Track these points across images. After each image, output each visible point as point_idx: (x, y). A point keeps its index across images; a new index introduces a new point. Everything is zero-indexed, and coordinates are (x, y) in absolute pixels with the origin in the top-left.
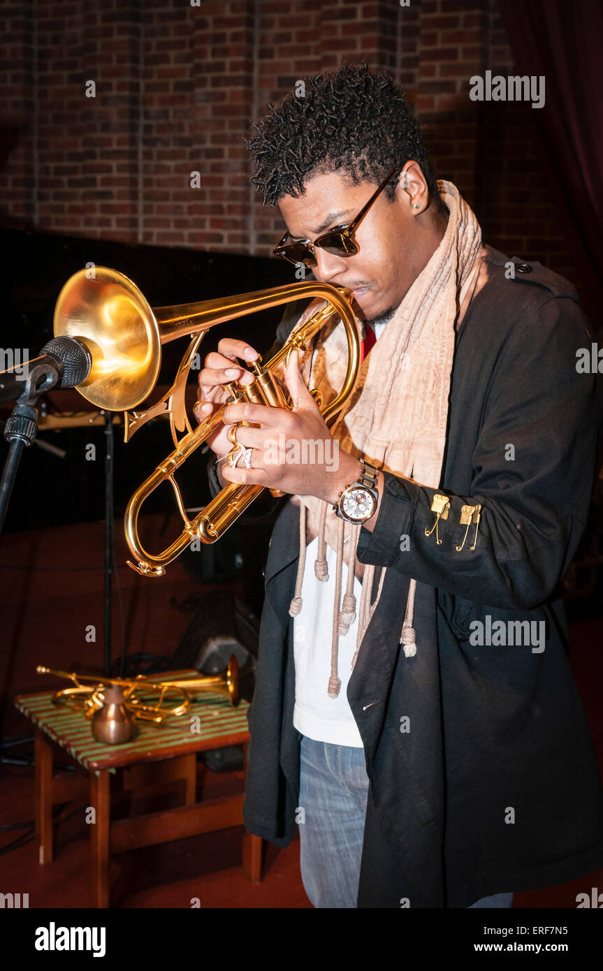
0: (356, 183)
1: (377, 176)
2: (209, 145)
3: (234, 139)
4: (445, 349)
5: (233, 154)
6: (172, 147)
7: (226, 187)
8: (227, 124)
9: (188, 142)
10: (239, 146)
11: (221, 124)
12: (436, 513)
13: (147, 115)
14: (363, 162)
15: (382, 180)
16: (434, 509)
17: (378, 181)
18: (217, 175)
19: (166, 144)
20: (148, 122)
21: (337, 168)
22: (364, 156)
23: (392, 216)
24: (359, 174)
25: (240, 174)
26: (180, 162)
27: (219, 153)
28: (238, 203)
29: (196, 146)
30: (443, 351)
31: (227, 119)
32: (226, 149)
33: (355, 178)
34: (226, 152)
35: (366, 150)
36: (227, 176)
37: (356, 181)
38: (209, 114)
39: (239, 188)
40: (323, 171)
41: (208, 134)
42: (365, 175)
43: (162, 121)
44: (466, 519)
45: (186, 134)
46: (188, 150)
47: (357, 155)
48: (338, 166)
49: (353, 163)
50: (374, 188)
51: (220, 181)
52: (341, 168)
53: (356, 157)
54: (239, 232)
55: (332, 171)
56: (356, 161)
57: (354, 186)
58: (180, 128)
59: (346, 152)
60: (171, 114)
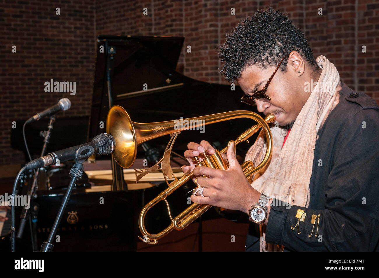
0: (265, 68)
1: (275, 63)
2: (334, 39)
3: (347, 35)
4: (312, 138)
5: (346, 42)
6: (318, 41)
7: (343, 58)
8: (343, 29)
9: (325, 38)
10: (349, 39)
11: (340, 29)
12: (298, 218)
13: (307, 27)
14: (267, 58)
15: (278, 64)
16: (297, 216)
17: (276, 65)
18: (339, 53)
19: (315, 39)
20: (308, 30)
21: (255, 63)
22: (267, 55)
23: (286, 79)
24: (266, 64)
25: (349, 52)
26: (322, 47)
27: (339, 43)
28: (348, 65)
29: (329, 40)
30: (311, 140)
31: (343, 27)
32: (343, 40)
33: (264, 65)
34: (343, 41)
35: (268, 51)
36: (343, 53)
37: (265, 67)
38: (334, 25)
39: (349, 58)
40: (249, 65)
41: (334, 34)
42: (270, 63)
43: (314, 30)
44: (314, 222)
45: (325, 34)
46: (326, 42)
47: (264, 55)
48: (256, 61)
49: (262, 59)
50: (274, 68)
51: (340, 56)
52: (257, 62)
53: (264, 56)
54: (349, 79)
55: (254, 64)
56: (264, 58)
57: (264, 69)
58: (322, 32)
59: (259, 54)
60: (318, 25)
